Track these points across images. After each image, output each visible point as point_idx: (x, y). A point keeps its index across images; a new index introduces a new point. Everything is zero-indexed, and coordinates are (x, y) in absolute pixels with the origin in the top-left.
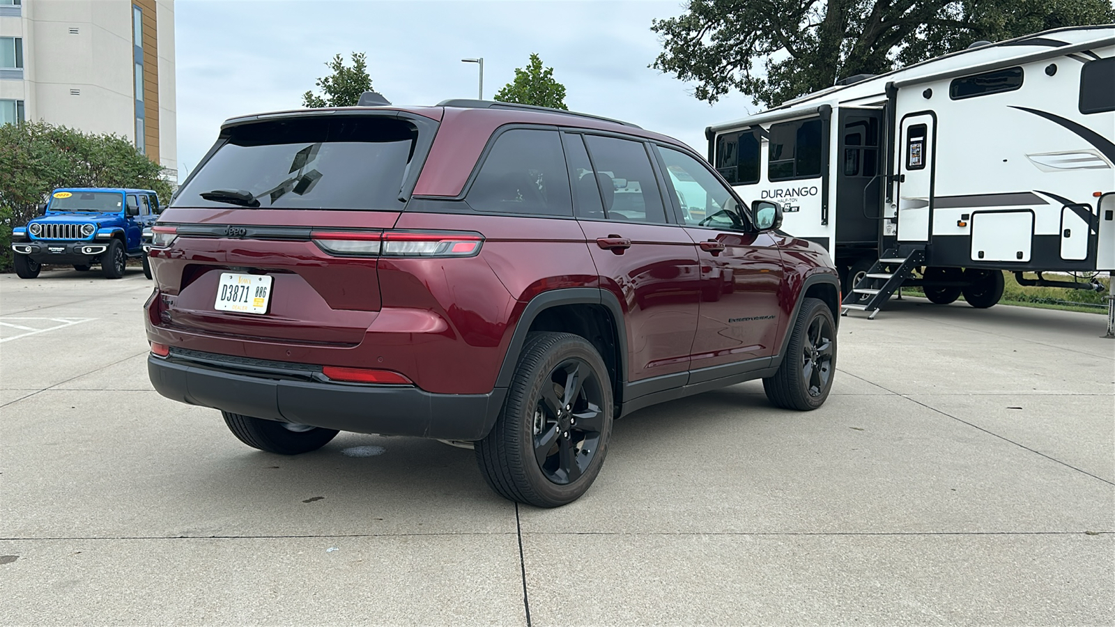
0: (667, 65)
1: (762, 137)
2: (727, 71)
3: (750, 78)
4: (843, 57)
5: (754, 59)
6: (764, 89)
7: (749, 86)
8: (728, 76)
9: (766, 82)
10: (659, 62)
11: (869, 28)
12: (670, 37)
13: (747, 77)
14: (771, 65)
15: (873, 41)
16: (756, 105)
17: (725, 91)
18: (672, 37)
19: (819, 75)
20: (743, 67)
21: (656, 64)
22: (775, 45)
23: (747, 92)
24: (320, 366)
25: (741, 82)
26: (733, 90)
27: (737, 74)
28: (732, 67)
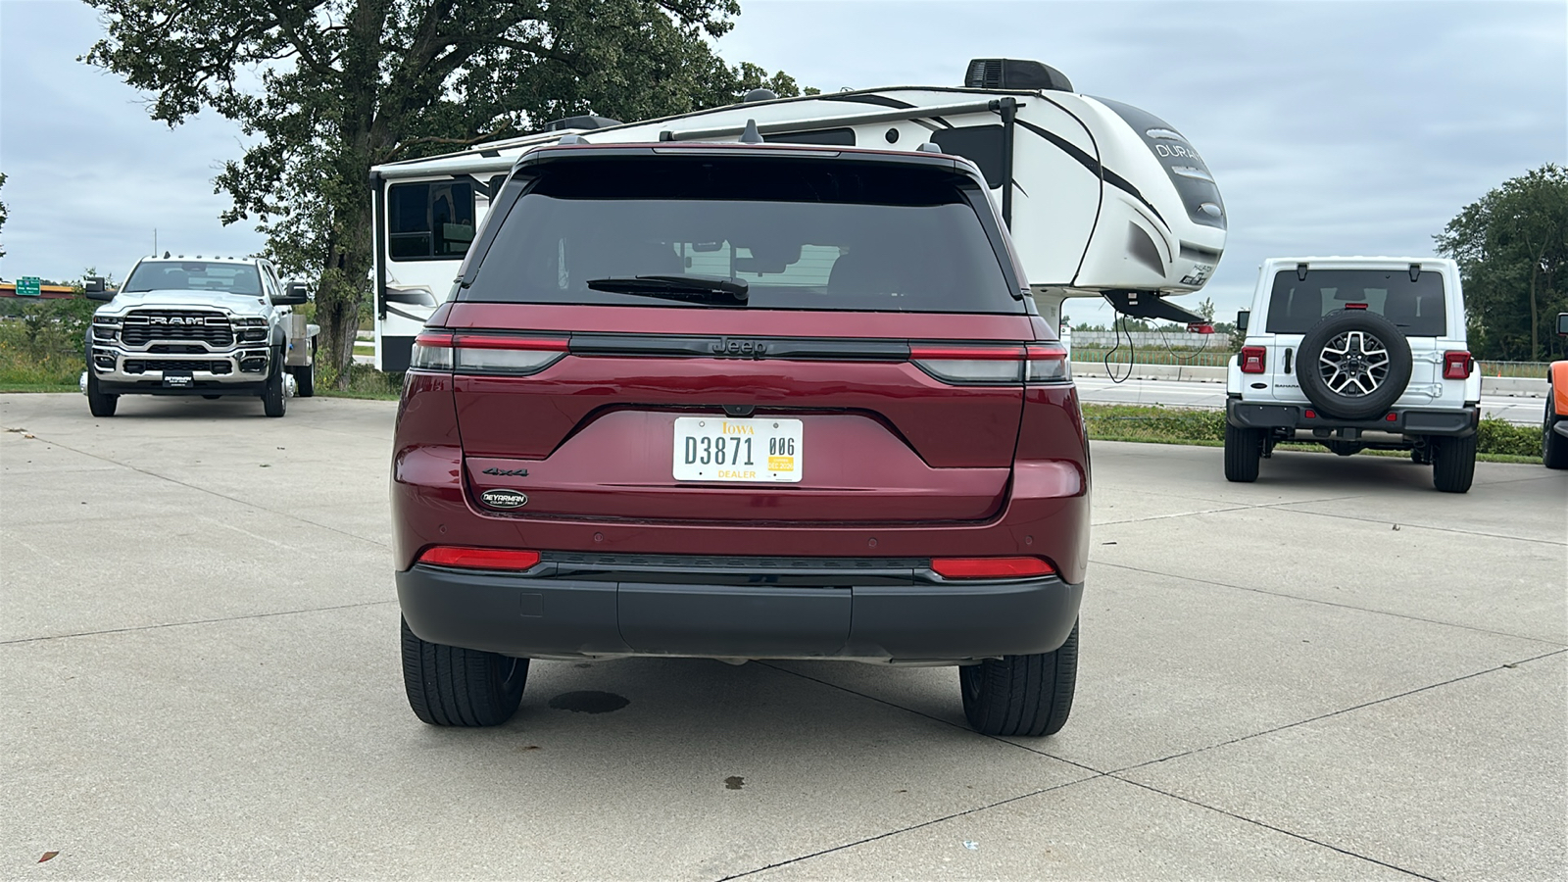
0: (118, 62)
1: (477, 192)
2: (198, 80)
3: (235, 94)
4: (386, 78)
5: (237, 67)
6: (261, 113)
7: (232, 106)
8: (200, 87)
9: (265, 102)
10: (97, 54)
11: (422, 42)
12: (118, 17)
13: (230, 91)
14: (271, 77)
15: (427, 61)
16: (249, 134)
17: (194, 109)
18: (121, 17)
19: (354, 100)
20: (222, 77)
21: (92, 57)
22: (270, 47)
23: (230, 114)
24: (926, 560)
25: (220, 98)
26: (205, 107)
27: (214, 85)
28: (205, 75)
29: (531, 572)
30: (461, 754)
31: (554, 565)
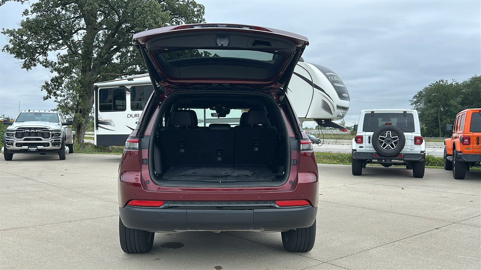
0: (12, 51)
1: (126, 91)
2: (36, 56)
3: (48, 60)
4: (95, 56)
5: (48, 52)
6: (56, 66)
7: (47, 64)
8: (37, 58)
9: (57, 63)
10: (5, 49)
11: (107, 45)
12: (12, 38)
13: (46, 59)
14: (59, 55)
15: (108, 50)
16: (52, 73)
17: (35, 65)
18: (13, 38)
19: (85, 62)
20: (44, 55)
21: (3, 49)
22: (59, 46)
23: (46, 66)
24: (274, 201)
25: (43, 62)
26: (38, 64)
27: (41, 58)
28: (39, 55)
29: (161, 207)
30: (137, 262)
31: (168, 205)
